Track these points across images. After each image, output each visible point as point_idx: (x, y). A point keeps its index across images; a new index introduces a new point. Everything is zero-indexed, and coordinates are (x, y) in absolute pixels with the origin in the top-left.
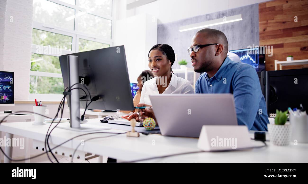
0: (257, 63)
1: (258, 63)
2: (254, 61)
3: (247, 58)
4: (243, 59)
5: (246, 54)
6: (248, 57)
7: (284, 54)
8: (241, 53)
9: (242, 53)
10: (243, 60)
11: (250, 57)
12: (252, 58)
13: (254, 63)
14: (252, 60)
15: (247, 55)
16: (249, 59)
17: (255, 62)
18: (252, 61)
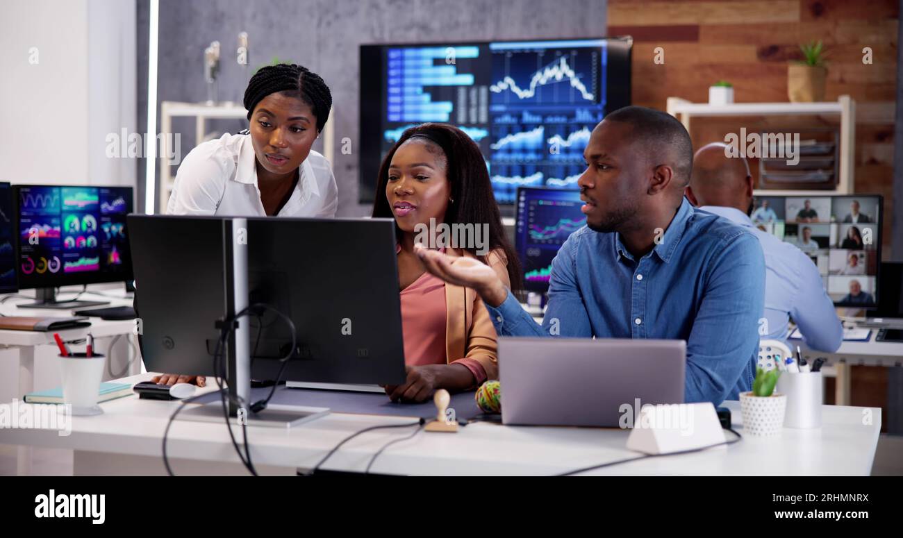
0: (598, 99)
1: (604, 102)
2: (589, 91)
3: (559, 77)
4: (543, 82)
5: (556, 61)
6: (565, 75)
7: (700, 67)
8: (536, 54)
9: (541, 55)
10: (543, 86)
11: (571, 74)
12: (582, 80)
13: (588, 102)
14: (581, 87)
15: (559, 65)
16: (566, 82)
17: (589, 97)
18: (578, 92)
